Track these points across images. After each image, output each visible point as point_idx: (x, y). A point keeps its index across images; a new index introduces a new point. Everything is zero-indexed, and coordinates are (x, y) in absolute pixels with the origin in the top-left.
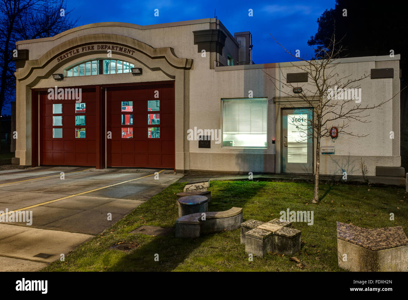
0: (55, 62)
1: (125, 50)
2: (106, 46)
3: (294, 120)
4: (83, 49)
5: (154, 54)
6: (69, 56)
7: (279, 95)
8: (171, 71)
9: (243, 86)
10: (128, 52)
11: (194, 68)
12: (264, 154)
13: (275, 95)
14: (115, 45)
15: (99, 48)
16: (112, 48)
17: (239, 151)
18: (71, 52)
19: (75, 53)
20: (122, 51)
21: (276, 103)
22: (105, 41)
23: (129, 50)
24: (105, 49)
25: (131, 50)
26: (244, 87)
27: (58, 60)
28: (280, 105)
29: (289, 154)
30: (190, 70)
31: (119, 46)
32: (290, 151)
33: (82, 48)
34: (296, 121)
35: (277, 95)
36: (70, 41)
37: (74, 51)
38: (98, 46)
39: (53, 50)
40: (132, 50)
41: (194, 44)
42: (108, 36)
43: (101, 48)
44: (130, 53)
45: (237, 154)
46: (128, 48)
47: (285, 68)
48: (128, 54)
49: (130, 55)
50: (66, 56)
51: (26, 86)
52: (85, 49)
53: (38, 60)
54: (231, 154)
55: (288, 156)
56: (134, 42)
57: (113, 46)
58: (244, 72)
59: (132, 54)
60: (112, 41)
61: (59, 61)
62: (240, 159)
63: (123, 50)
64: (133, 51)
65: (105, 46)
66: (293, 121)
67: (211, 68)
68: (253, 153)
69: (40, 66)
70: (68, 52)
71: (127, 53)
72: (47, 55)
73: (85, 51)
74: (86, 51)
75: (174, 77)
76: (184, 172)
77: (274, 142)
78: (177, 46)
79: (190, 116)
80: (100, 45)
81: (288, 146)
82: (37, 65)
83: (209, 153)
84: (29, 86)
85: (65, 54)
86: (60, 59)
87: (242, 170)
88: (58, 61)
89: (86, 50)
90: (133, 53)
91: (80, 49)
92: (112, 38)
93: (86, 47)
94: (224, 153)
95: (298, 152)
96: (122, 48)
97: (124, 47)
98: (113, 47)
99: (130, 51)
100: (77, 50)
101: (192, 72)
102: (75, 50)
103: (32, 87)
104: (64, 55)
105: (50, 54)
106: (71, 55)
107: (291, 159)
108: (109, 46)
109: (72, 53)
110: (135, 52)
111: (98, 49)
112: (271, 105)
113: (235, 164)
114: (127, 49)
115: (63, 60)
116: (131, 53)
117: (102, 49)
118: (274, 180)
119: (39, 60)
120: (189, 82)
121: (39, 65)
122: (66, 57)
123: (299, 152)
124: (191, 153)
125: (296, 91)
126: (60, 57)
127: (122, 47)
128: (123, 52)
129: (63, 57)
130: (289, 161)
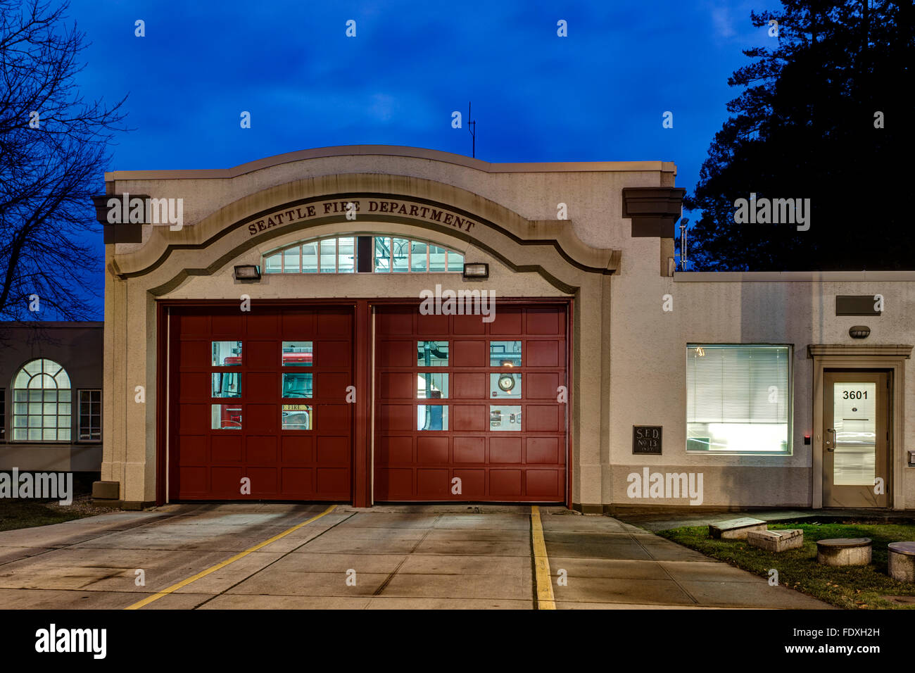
0: (243, 235)
1: (447, 218)
2: (395, 206)
3: (849, 395)
4: (327, 209)
5: (529, 234)
6: (286, 221)
7: (818, 340)
8: (569, 275)
9: (740, 318)
10: (457, 224)
11: (622, 271)
12: (786, 468)
13: (811, 340)
14: (420, 205)
15: (374, 208)
16: (412, 210)
17: (728, 460)
18: (290, 212)
19: (302, 215)
20: (439, 220)
21: (815, 357)
22: (393, 193)
23: (458, 219)
24: (391, 211)
25: (464, 220)
26: (742, 319)
27: (253, 229)
28: (823, 363)
29: (836, 468)
30: (612, 276)
31: (432, 208)
32: (839, 460)
33: (325, 205)
34: (852, 396)
35: (816, 341)
36: (294, 184)
37: (299, 210)
38: (371, 203)
39: (241, 205)
40: (467, 219)
41: (623, 217)
42: (406, 181)
43: (379, 208)
44: (460, 226)
45: (723, 467)
46: (456, 215)
47: (833, 284)
48: (457, 228)
49: (463, 230)
50: (276, 221)
51: (148, 291)
52: (332, 208)
53: (193, 226)
54: (710, 467)
55: (835, 470)
56: (476, 201)
57: (413, 207)
58: (742, 286)
59: (468, 230)
60: (414, 195)
61: (254, 232)
62: (731, 479)
63: (443, 217)
64: (471, 223)
65: (392, 204)
66: (846, 397)
67: (664, 273)
68: (759, 465)
69: (197, 243)
70: (283, 212)
71: (454, 225)
72: (222, 213)
73: (331, 213)
74: (336, 214)
75: (575, 290)
76: (602, 508)
77: (807, 441)
78: (580, 219)
79: (612, 380)
80: (378, 201)
81: (835, 451)
82: (187, 239)
83: (659, 465)
84: (153, 292)
85: (272, 216)
86: (257, 227)
87: (736, 503)
88: (252, 234)
89: (336, 211)
90: (469, 227)
91: (319, 208)
92: (417, 187)
93: (335, 204)
94: (693, 465)
95: (854, 462)
96: (440, 213)
97: (445, 212)
98: (415, 209)
99: (461, 221)
100: (308, 208)
101: (615, 281)
102: (304, 209)
103: (160, 296)
104: (270, 219)
105: (231, 212)
106: (291, 219)
107: (840, 478)
108: (404, 206)
109: (295, 216)
110: (474, 224)
111: (371, 210)
112: (802, 361)
113: (719, 489)
114: (452, 216)
115: (268, 230)
116: (465, 226)
117: (382, 210)
118: (846, 521)
119: (195, 228)
120: (610, 303)
121: (194, 238)
122: (274, 225)
123: (857, 463)
124: (615, 466)
125: (856, 333)
126: (258, 223)
127: (438, 210)
128: (441, 223)
129: (266, 224)
130: (836, 482)
